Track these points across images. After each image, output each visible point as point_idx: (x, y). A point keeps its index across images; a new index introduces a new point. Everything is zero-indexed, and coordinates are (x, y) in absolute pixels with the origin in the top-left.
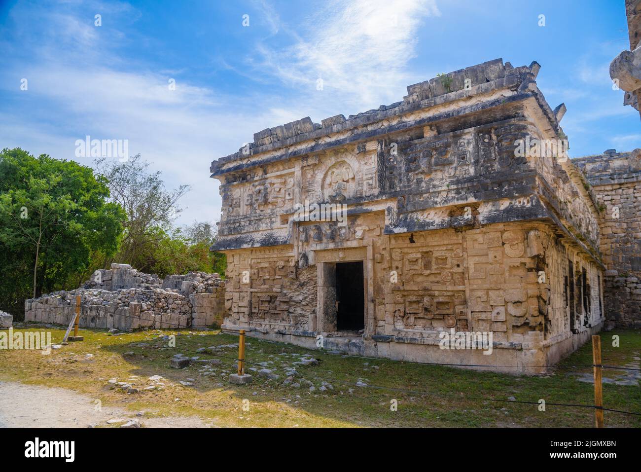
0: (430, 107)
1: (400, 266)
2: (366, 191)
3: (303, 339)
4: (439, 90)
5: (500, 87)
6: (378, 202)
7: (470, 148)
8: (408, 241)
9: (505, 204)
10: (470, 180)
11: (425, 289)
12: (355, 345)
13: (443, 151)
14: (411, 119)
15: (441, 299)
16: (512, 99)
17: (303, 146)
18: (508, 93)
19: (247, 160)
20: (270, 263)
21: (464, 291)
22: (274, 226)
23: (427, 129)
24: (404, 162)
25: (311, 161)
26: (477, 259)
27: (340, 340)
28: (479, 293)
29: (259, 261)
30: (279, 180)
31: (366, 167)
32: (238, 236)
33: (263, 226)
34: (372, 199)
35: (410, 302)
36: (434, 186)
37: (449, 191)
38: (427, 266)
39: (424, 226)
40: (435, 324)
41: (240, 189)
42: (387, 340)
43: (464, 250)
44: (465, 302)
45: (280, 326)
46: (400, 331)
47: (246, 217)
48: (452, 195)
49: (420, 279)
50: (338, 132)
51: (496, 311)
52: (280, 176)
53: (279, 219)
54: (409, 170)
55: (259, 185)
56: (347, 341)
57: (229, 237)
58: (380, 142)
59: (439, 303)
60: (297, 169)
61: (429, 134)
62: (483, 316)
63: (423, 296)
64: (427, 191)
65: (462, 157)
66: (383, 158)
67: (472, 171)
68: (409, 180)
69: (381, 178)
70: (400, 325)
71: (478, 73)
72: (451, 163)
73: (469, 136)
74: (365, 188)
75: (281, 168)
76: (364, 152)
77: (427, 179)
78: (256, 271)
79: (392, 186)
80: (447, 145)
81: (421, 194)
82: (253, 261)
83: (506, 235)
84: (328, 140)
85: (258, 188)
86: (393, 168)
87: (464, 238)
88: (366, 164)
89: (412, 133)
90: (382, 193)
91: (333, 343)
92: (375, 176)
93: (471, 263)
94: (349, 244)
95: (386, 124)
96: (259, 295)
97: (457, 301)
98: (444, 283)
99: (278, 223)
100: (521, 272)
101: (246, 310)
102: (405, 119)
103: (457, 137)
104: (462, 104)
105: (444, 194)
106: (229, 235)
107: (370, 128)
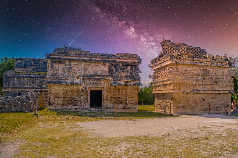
0: (122, 59)
1: (113, 92)
2: (104, 74)
3: (84, 110)
4: (124, 56)
5: (136, 59)
6: (108, 77)
7: (129, 70)
8: (115, 87)
9: (135, 82)
10: (129, 76)
11: (119, 97)
12: (100, 110)
13: (124, 69)
14: (118, 60)
15: (122, 99)
16: (138, 62)
17: (86, 58)
18: (137, 61)
19: (62, 57)
20: (71, 89)
21: (127, 98)
22: (74, 79)
23: (120, 63)
24: (115, 70)
25: (88, 63)
26: (129, 92)
27: (96, 109)
28: (129, 98)
29: (67, 88)
30: (76, 66)
31: (104, 68)
32: (58, 80)
33: (70, 78)
34: (107, 76)
35: (115, 100)
36: (122, 76)
37: (125, 78)
38: (119, 92)
39: (120, 84)
40: (120, 104)
41: (58, 65)
42: (109, 108)
43: (127, 90)
44: (127, 100)
45: (75, 107)
46: (112, 106)
47: (61, 74)
48: (126, 79)
49: (117, 95)
50: (98, 58)
51: (132, 101)
52: (76, 65)
53: (76, 77)
54: (116, 71)
55: (68, 66)
56: (98, 109)
57: (54, 80)
58: (110, 63)
59: (121, 100)
60: (83, 64)
61: (121, 65)
62: (130, 103)
63: (118, 99)
64: (120, 77)
65: (128, 71)
66: (110, 67)
67: (129, 74)
68: (116, 74)
69: (109, 72)
70: (112, 105)
71: (132, 55)
72: (125, 72)
73: (129, 67)
74: (104, 73)
75: (77, 62)
76: (105, 65)
77: (120, 74)
78: (65, 91)
79: (112, 74)
80: (125, 68)
81: (119, 77)
82: (64, 88)
83: (135, 88)
84: (94, 59)
85: (67, 67)
86: (112, 70)
87: (127, 88)
88: (104, 67)
89: (117, 63)
90: (109, 75)
91: (94, 110)
92: (108, 71)
93: (128, 93)
94: (99, 86)
95: (111, 60)
96: (66, 98)
97: (125, 100)
98: (123, 96)
99: (76, 78)
100: (136, 95)
101: (61, 103)
102: (116, 60)
103: (127, 67)
104: (128, 60)
105: (124, 78)
106: (54, 79)
107: (107, 59)
